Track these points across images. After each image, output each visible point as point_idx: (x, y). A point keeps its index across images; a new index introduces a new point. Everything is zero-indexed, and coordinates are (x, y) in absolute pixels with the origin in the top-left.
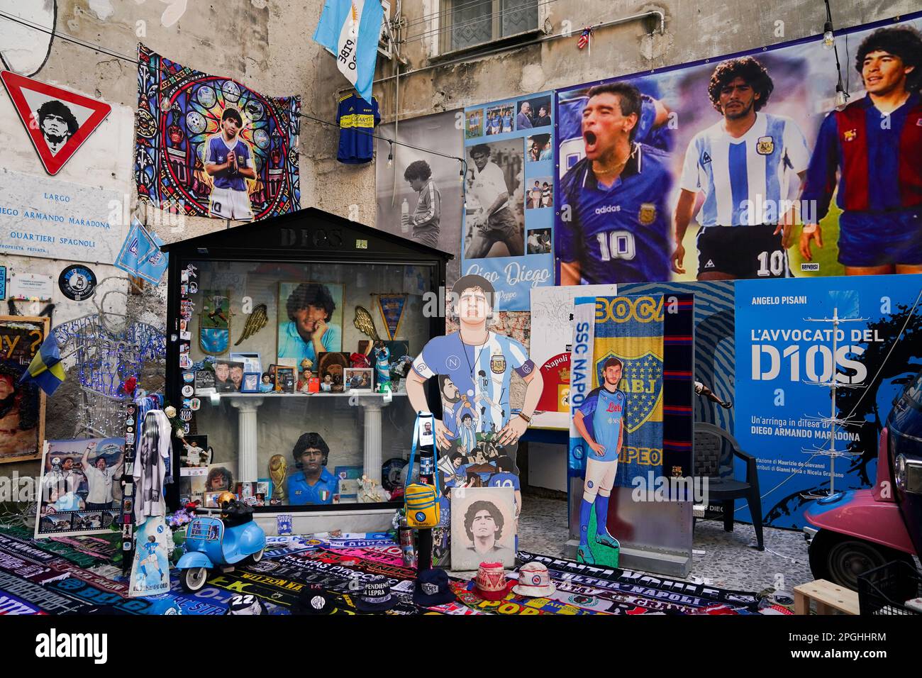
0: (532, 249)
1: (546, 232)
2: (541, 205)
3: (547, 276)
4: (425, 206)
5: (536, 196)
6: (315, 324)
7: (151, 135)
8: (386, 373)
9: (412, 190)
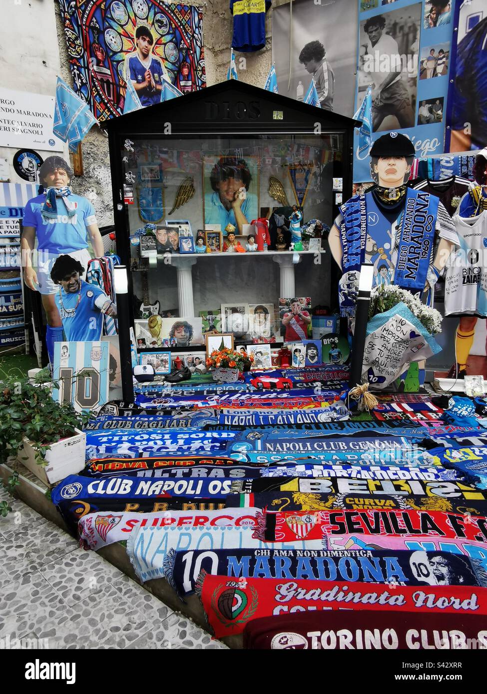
0: (422, 120)
1: (438, 102)
2: (435, 74)
3: (437, 145)
4: (320, 86)
5: (430, 65)
6: (235, 194)
7: (79, 54)
8: (299, 234)
9: (306, 72)
